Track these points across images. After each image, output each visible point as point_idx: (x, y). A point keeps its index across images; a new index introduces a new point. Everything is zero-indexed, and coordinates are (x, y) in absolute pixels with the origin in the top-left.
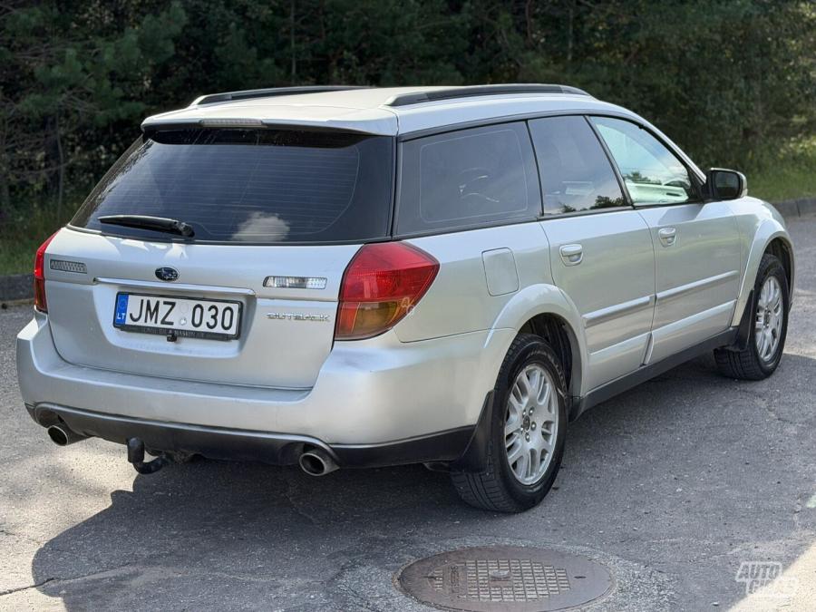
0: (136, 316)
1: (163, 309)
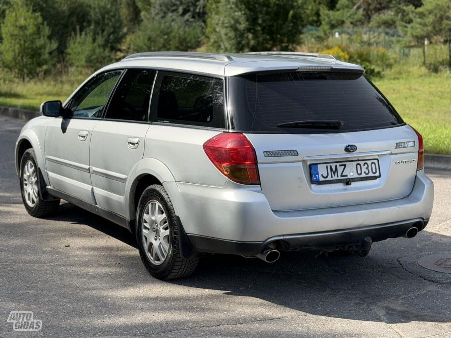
0: (325, 175)
1: (340, 169)
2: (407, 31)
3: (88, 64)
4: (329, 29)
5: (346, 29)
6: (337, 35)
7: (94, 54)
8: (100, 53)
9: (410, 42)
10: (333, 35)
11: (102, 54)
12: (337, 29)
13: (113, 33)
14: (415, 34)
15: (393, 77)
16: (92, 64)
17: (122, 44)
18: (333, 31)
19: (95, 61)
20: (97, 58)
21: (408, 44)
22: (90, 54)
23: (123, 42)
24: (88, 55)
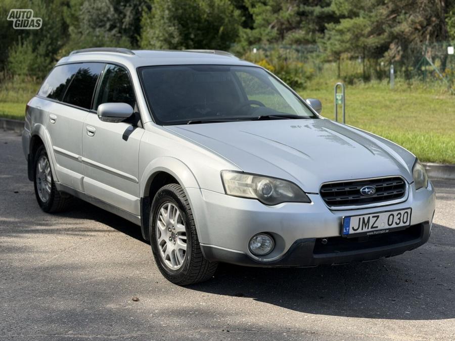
2: (326, 48)
3: (31, 73)
4: (248, 45)
5: (263, 45)
6: (255, 50)
7: (36, 63)
8: (41, 62)
9: (328, 57)
10: (251, 50)
11: (44, 64)
12: (254, 46)
13: (51, 44)
14: (334, 49)
15: (314, 88)
16: (34, 73)
17: (58, 55)
18: (251, 47)
19: (37, 69)
20: (39, 67)
21: (326, 59)
22: (31, 63)
23: (59, 53)
24: (30, 63)
